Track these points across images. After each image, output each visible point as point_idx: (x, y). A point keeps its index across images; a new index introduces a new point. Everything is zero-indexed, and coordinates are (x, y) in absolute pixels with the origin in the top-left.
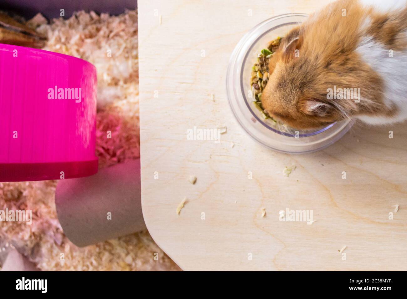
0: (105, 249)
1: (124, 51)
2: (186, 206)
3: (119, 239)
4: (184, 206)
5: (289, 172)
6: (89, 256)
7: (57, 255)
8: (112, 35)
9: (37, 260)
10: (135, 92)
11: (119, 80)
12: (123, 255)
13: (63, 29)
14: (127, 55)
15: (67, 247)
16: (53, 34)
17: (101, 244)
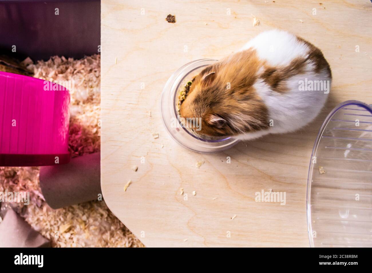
0: (69, 211)
1: (83, 82)
2: (130, 185)
3: (79, 205)
4: (129, 186)
5: (200, 165)
6: (58, 215)
7: (38, 213)
8: (75, 72)
9: (25, 216)
10: (90, 109)
11: (80, 102)
12: (81, 215)
13: (44, 67)
14: (85, 85)
15: (45, 209)
16: (37, 71)
17: (67, 207)
